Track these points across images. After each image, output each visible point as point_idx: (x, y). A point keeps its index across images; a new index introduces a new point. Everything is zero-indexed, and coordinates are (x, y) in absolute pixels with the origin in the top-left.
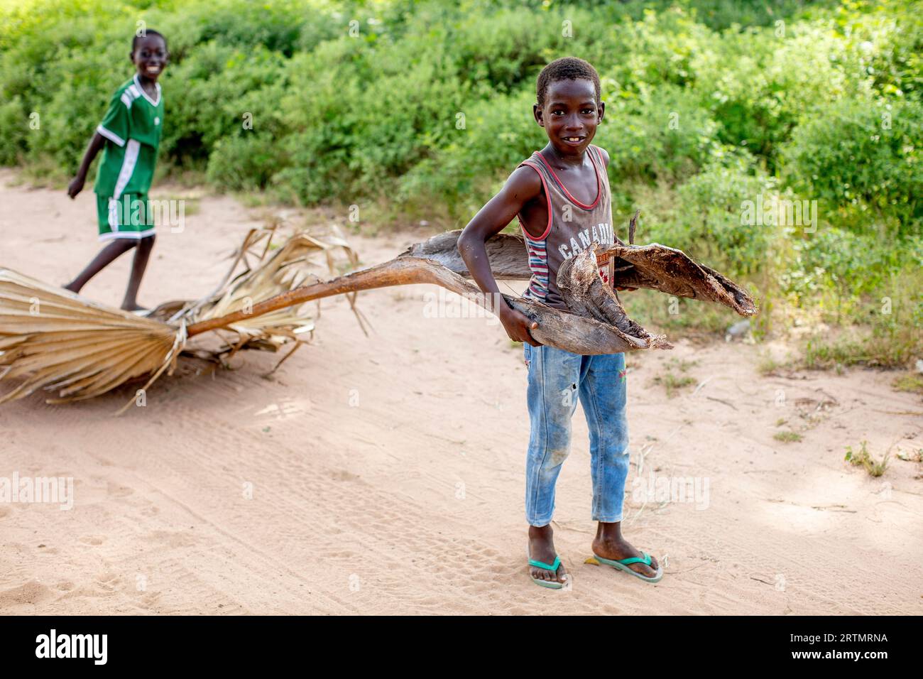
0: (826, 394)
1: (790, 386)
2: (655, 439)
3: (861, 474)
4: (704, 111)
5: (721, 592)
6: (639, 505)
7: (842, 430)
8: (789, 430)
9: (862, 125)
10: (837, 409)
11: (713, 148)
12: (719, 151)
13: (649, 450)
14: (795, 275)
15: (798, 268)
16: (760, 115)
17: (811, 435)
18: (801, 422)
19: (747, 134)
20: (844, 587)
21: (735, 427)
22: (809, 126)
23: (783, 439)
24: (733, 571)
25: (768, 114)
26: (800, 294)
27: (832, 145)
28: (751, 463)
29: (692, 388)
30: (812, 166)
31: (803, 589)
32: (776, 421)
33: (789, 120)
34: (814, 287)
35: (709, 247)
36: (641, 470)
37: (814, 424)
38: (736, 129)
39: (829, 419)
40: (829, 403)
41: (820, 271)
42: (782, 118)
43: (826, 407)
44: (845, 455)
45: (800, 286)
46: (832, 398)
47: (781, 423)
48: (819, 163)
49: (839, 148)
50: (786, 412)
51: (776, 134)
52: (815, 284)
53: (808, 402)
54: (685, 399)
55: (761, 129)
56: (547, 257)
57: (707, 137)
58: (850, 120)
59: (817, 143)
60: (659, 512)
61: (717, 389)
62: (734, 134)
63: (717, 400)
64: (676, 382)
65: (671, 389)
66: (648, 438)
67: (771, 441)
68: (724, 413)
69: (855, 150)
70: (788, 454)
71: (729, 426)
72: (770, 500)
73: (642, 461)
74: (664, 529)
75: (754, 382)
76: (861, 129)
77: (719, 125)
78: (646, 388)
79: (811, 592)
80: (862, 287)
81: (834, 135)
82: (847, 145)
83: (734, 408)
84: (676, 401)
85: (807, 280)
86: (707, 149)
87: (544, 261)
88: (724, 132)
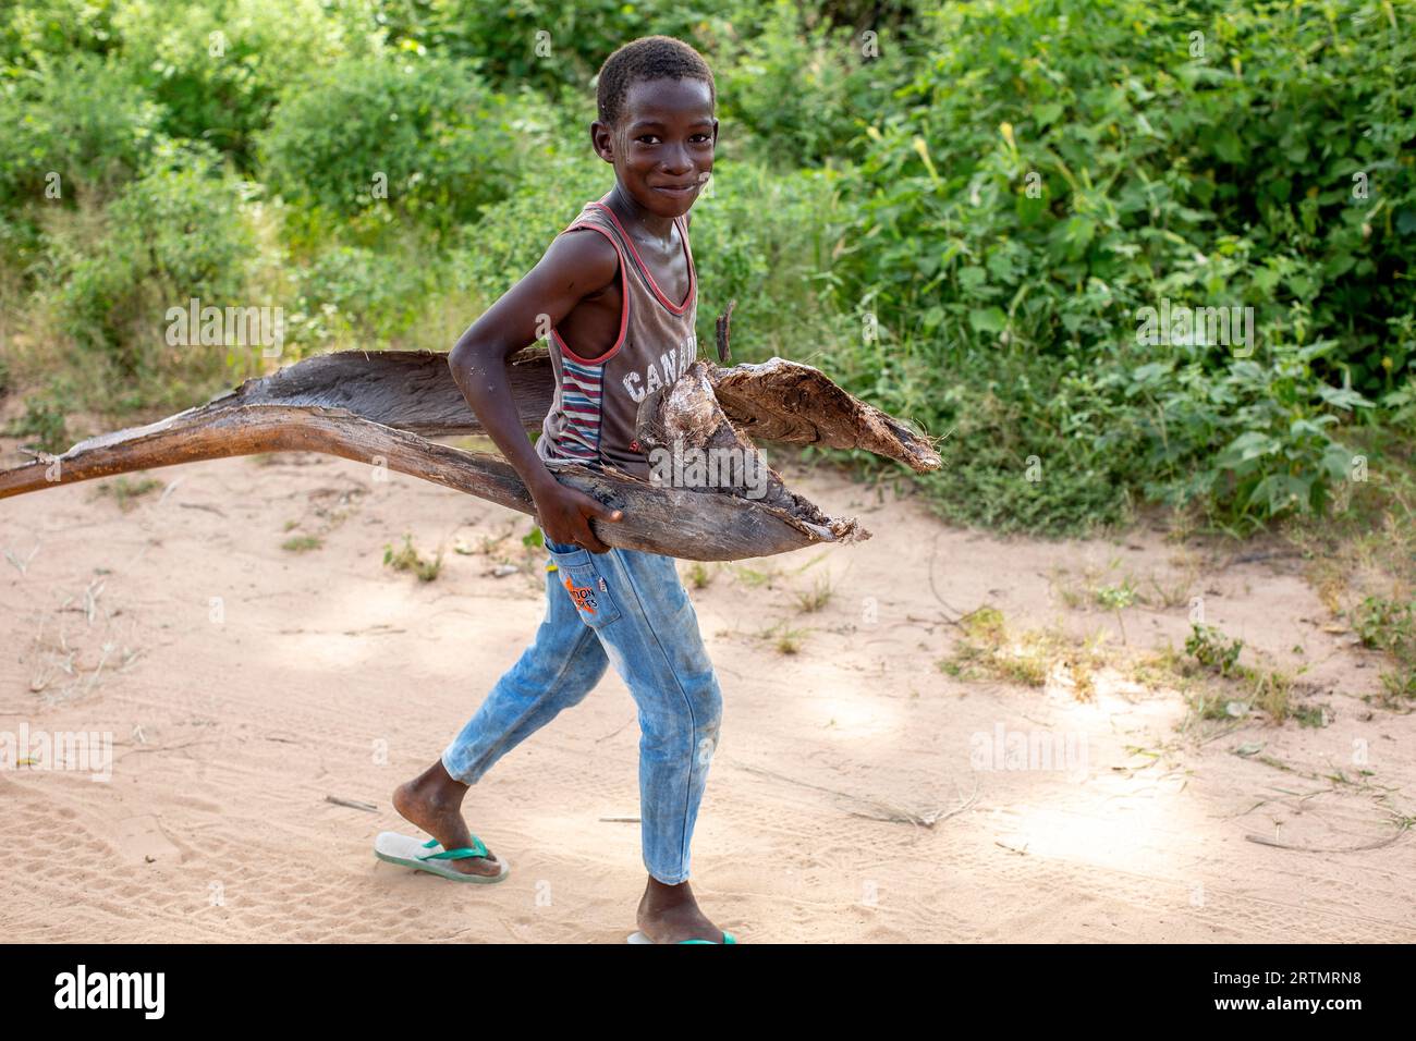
0: (352, 480)
1: (298, 475)
2: (108, 572)
3: (407, 580)
4: (139, 90)
5: (225, 764)
6: (93, 665)
7: (377, 526)
8: (303, 535)
9: (372, 96)
10: (368, 499)
11: (157, 144)
12: (166, 148)
13: (102, 588)
14: (295, 318)
15: (299, 309)
16: (225, 91)
17: (333, 538)
18: (319, 522)
19: (209, 122)
20: (396, 730)
21: (225, 540)
22: (295, 103)
23: (294, 548)
24: (241, 733)
25: (237, 91)
26: (305, 346)
27: (330, 127)
28: (253, 586)
29: (156, 494)
30: (304, 160)
31: (341, 742)
32: (282, 524)
33: (268, 98)
34: (323, 334)
35: (162, 287)
36: (91, 616)
37: (337, 522)
38: (190, 115)
39: (357, 513)
40: (357, 492)
41: (329, 309)
42: (259, 94)
43: (353, 497)
44: (383, 558)
45: (303, 334)
46: (360, 484)
47: (291, 527)
48: (314, 154)
49: (340, 129)
50: (295, 511)
51: (251, 119)
52: (325, 329)
53: (326, 493)
54: (148, 512)
55: (229, 113)
56: (600, 394)
57: (145, 127)
58: (352, 90)
59: (310, 125)
60: (124, 670)
61: (194, 492)
62: (189, 123)
63: (196, 507)
64: (133, 488)
65: (126, 499)
66: (98, 572)
67: (279, 553)
68: (208, 522)
69: (363, 132)
70: (304, 569)
71: (216, 541)
72: (284, 633)
73: (92, 604)
74: (135, 693)
75: (247, 476)
76: (370, 102)
77: (163, 108)
78: (89, 501)
79: (352, 744)
80: (392, 327)
81: (332, 113)
82: (353, 125)
83: (221, 514)
84: (136, 514)
85: (311, 324)
86: (149, 144)
87: (597, 401)
88: (173, 121)
